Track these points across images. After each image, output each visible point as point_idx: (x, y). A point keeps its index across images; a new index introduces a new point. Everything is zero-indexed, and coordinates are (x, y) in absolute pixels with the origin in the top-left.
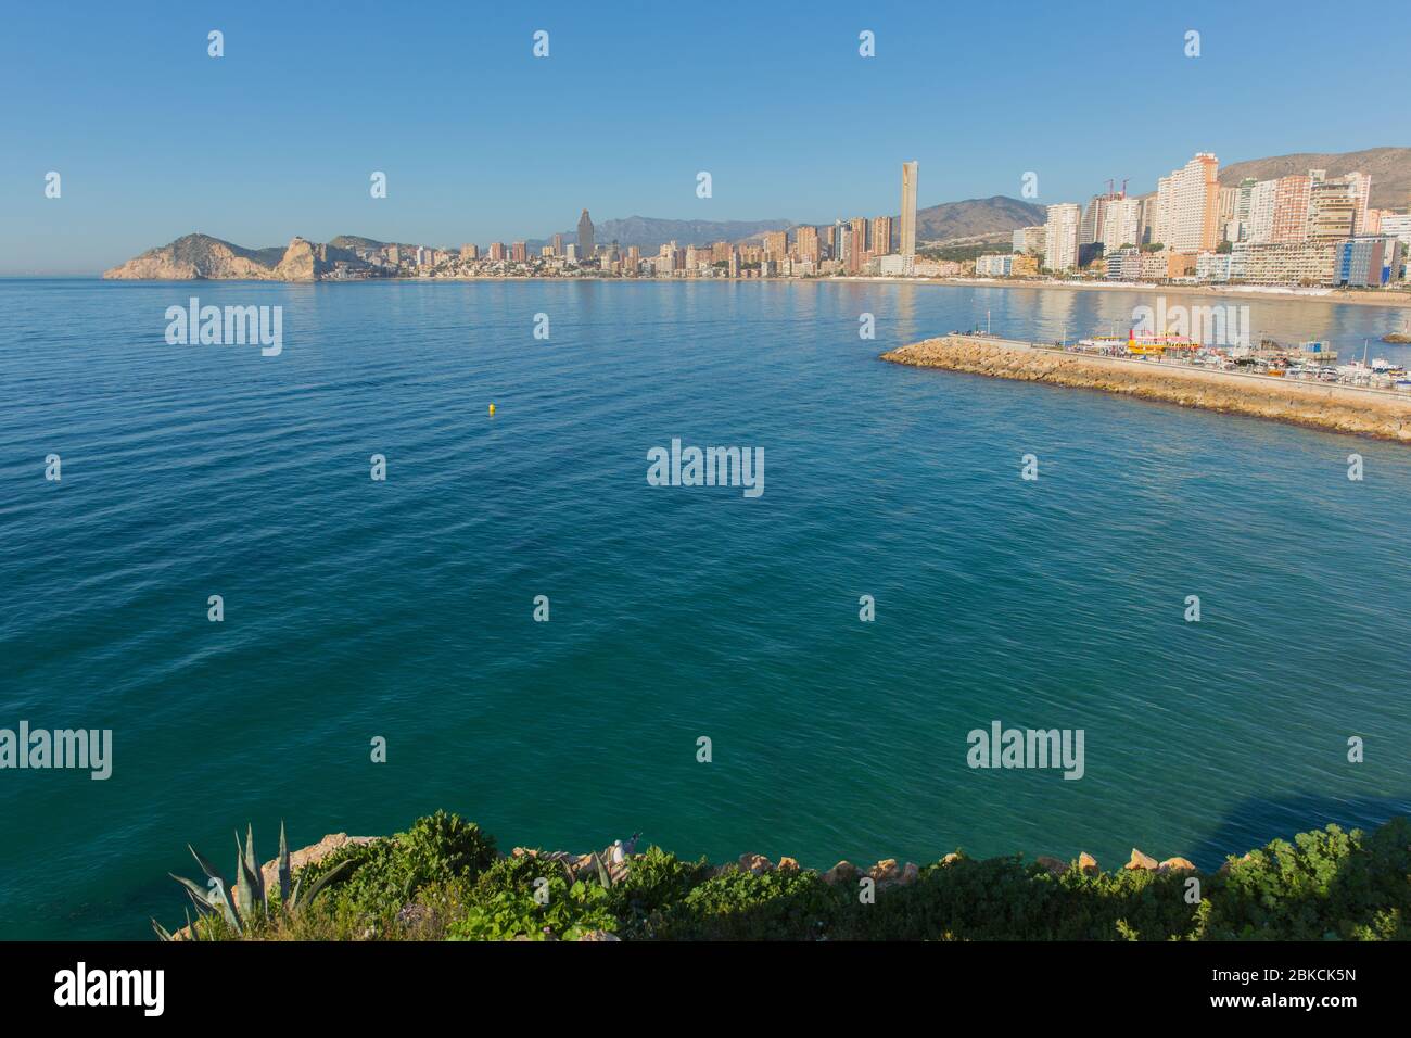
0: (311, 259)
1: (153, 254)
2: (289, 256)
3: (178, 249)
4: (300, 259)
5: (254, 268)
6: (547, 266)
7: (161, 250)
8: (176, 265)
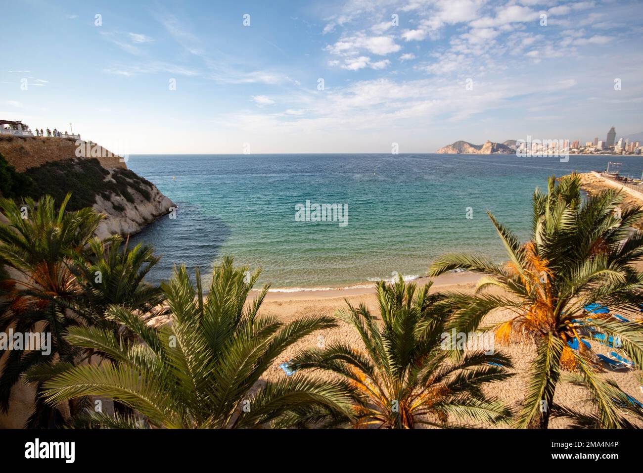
0: (491, 147)
1: (447, 147)
2: (484, 147)
3: (454, 146)
4: (487, 148)
5: (475, 151)
6: (587, 150)
7: (450, 145)
8: (453, 150)
